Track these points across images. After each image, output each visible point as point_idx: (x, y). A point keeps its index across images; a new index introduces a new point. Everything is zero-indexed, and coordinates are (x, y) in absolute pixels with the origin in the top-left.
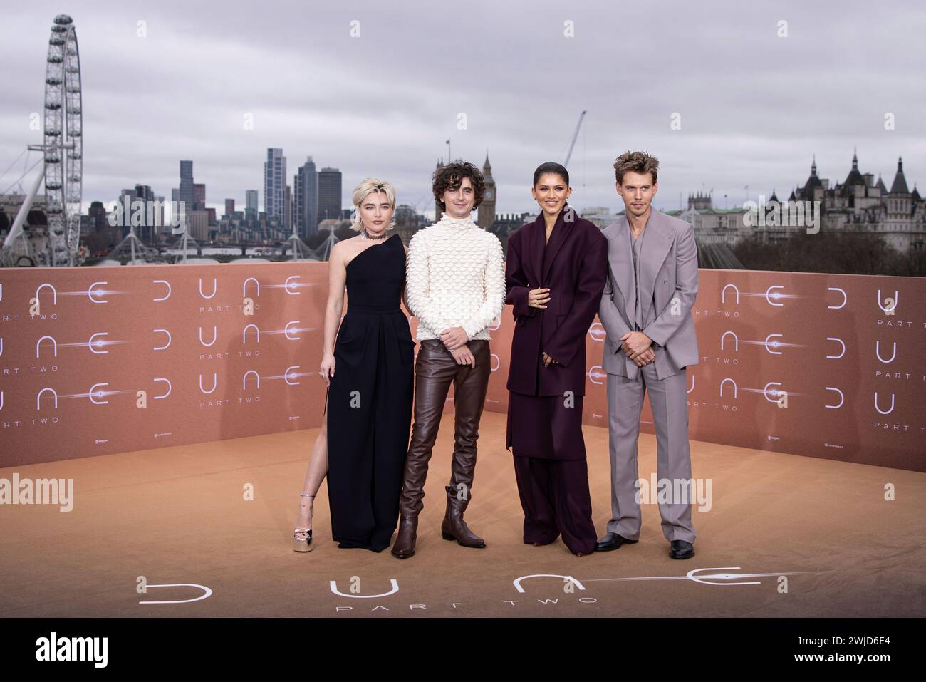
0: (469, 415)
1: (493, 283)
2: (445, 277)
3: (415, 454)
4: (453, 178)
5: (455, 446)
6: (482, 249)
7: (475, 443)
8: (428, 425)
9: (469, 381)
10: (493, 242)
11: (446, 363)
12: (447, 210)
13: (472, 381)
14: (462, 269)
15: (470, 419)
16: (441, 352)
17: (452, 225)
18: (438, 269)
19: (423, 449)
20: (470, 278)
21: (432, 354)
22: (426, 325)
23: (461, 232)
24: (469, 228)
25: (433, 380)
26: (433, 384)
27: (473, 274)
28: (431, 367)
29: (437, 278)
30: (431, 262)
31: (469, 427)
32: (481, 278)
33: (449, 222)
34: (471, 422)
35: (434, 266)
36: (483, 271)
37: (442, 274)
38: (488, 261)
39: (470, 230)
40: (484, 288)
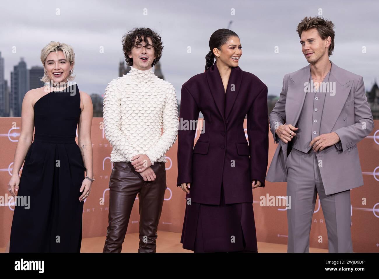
0: (150, 220)
1: (168, 120)
2: (133, 115)
3: (109, 249)
4: (139, 37)
5: (140, 244)
6: (160, 94)
7: (155, 241)
8: (120, 228)
9: (150, 194)
10: (169, 88)
11: (133, 181)
12: (134, 64)
13: (152, 194)
14: (146, 109)
15: (151, 223)
16: (128, 172)
17: (139, 75)
18: (128, 109)
19: (116, 245)
20: (152, 115)
21: (122, 174)
22: (119, 151)
23: (146, 81)
24: (152, 77)
25: (123, 194)
26: (123, 197)
27: (154, 112)
28: (121, 183)
29: (127, 115)
30: (122, 103)
31: (150, 230)
32: (160, 116)
33: (136, 73)
34: (151, 225)
35: (125, 106)
36: (162, 110)
37: (130, 112)
38: (165, 103)
39: (152, 79)
40: (162, 123)
